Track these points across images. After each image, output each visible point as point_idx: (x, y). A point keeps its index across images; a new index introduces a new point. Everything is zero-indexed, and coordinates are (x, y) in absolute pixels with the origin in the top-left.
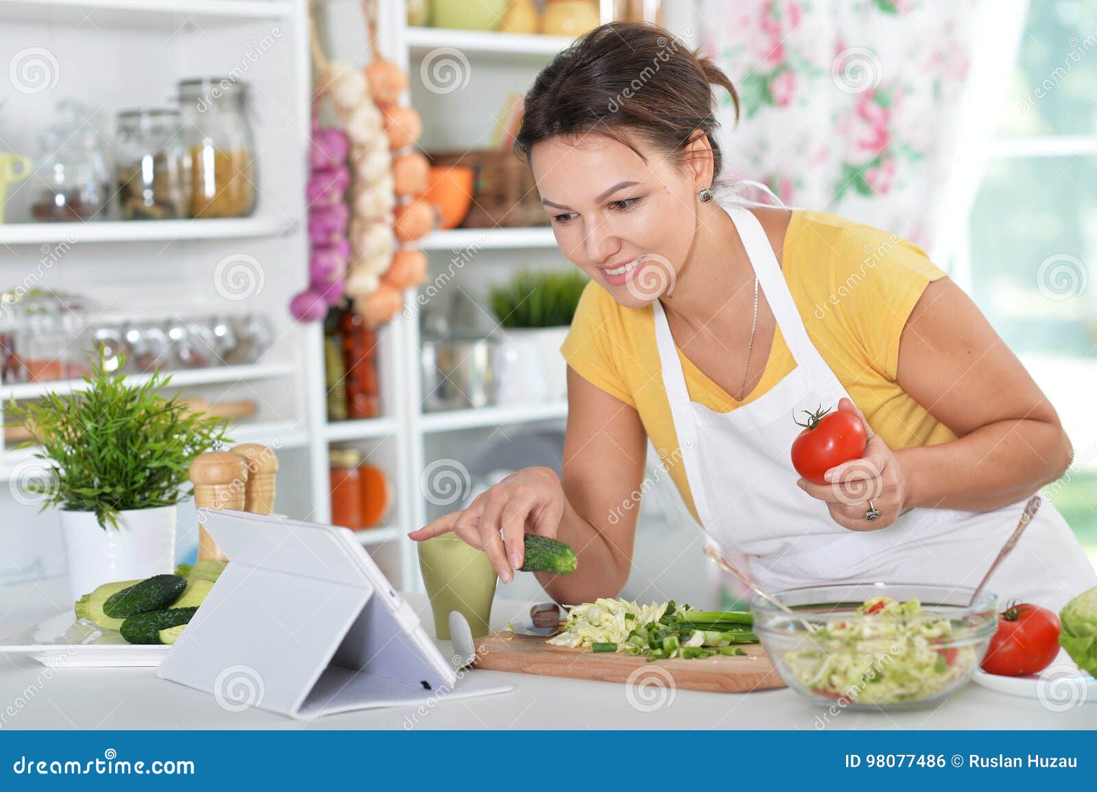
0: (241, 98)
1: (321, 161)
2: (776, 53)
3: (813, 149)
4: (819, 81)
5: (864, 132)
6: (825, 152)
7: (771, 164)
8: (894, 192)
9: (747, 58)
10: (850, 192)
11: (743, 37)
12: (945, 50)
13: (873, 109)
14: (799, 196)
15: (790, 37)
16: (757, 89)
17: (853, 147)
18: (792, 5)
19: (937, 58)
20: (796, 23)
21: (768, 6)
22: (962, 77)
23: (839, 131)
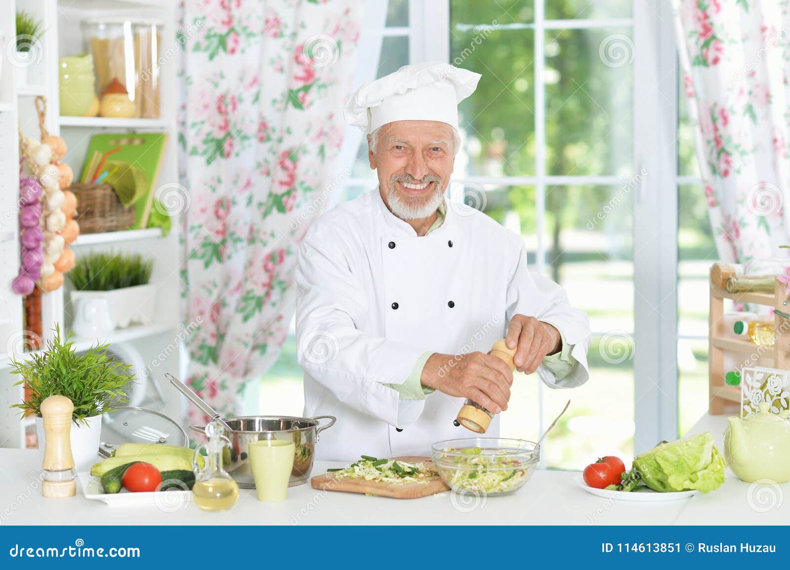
2: (225, 127)
3: (242, 182)
4: (246, 143)
5: (282, 176)
6: (248, 184)
7: (222, 191)
8: (295, 210)
9: (207, 128)
10: (275, 211)
11: (204, 117)
12: (326, 129)
13: (288, 163)
14: (234, 210)
15: (232, 117)
16: (212, 146)
17: (277, 184)
18: (233, 98)
19: (321, 134)
20: (234, 108)
21: (222, 99)
22: (339, 146)
23: (262, 173)
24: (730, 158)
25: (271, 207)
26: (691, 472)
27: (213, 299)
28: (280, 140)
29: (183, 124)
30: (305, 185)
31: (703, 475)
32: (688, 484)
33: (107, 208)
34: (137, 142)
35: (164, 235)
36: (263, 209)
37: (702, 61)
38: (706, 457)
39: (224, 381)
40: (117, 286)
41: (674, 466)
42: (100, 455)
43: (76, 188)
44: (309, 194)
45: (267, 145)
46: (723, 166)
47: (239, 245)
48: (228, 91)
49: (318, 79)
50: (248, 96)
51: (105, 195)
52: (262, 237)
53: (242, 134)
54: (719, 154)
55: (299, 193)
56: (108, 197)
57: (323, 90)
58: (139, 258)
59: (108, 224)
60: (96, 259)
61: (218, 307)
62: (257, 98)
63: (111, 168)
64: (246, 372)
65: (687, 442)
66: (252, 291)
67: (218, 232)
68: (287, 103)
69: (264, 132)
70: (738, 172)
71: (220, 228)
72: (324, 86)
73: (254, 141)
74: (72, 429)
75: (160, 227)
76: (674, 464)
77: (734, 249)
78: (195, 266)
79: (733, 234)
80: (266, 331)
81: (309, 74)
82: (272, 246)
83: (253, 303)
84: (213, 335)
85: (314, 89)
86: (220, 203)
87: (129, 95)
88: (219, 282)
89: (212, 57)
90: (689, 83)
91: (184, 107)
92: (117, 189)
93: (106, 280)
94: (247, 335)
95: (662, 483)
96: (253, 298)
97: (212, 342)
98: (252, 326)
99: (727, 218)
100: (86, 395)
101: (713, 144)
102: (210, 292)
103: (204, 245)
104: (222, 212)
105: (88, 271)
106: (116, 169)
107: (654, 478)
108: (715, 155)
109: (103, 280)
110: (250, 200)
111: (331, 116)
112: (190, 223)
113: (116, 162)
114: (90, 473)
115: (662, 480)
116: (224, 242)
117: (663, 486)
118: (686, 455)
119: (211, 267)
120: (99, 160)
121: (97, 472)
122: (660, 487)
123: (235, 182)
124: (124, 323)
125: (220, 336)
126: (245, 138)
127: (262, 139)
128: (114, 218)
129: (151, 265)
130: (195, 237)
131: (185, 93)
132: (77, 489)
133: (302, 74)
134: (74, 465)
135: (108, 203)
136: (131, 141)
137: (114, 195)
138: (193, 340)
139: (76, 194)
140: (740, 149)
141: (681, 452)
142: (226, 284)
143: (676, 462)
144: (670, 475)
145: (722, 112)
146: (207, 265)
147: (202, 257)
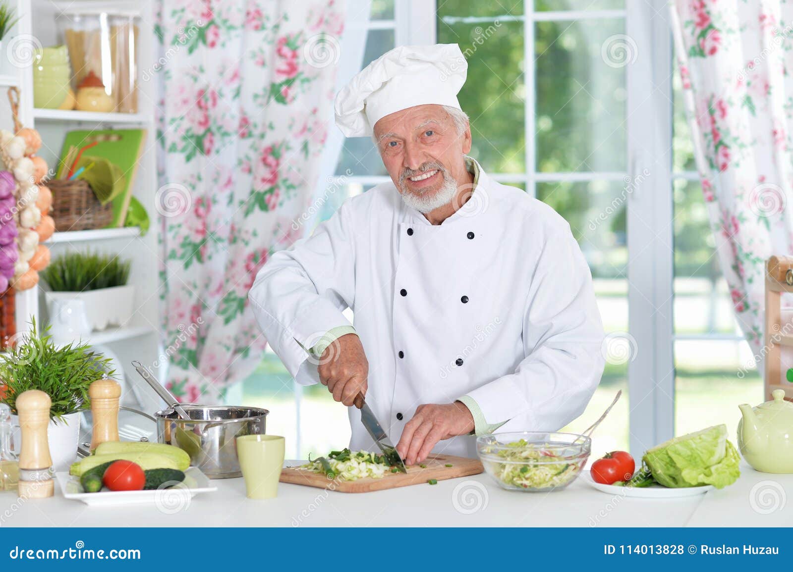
2: (205, 122)
3: (223, 180)
4: (227, 139)
5: (264, 172)
6: (229, 182)
7: (202, 189)
8: (277, 208)
9: (186, 124)
10: (257, 209)
11: (184, 112)
12: (310, 125)
13: (271, 159)
14: (215, 209)
15: (212, 112)
16: (192, 142)
17: (259, 181)
18: (213, 93)
19: (305, 129)
20: (214, 104)
21: (201, 93)
22: (323, 141)
23: (243, 170)
24: (729, 151)
25: (253, 205)
26: (705, 466)
27: (193, 301)
28: (262, 136)
29: (161, 120)
30: (289, 183)
31: (717, 470)
32: (702, 478)
33: (84, 205)
34: (114, 138)
35: (142, 235)
36: (244, 207)
37: (699, 51)
38: (720, 452)
39: (205, 386)
40: (94, 287)
41: (687, 460)
42: (78, 455)
43: (51, 184)
44: (292, 192)
45: (248, 142)
46: (721, 160)
47: (220, 245)
48: (208, 86)
49: (302, 73)
50: (228, 91)
51: (81, 191)
52: (244, 235)
53: (223, 130)
54: (716, 147)
55: (282, 191)
56: (84, 194)
57: (306, 85)
58: (117, 259)
59: (85, 222)
60: (72, 260)
61: (198, 309)
62: (238, 93)
63: (87, 164)
64: (228, 376)
65: (700, 435)
66: (233, 292)
67: (198, 231)
68: (269, 97)
69: (245, 128)
70: (737, 165)
71: (200, 227)
72: (307, 80)
73: (235, 138)
74: (49, 426)
75: (138, 225)
76: (687, 458)
77: (733, 245)
78: (175, 268)
79: (732, 229)
80: (248, 333)
81: (292, 69)
82: (254, 245)
83: (234, 305)
84: (193, 339)
85: (297, 83)
86: (200, 202)
87: (106, 88)
88: (199, 283)
89: (191, 50)
90: (685, 75)
91: (162, 103)
92: (93, 185)
93: (82, 281)
94: (229, 338)
95: (674, 479)
96: (234, 300)
97: (192, 346)
98: (233, 329)
99: (726, 213)
100: (64, 391)
101: (710, 137)
102: (190, 294)
103: (183, 245)
104: (202, 210)
105: (63, 272)
106: (92, 165)
107: (665, 474)
108: (712, 149)
109: (79, 281)
110: (231, 199)
111: (315, 111)
112: (169, 223)
113: (93, 157)
114: (68, 472)
115: (674, 476)
116: (204, 241)
117: (676, 481)
118: (700, 449)
119: (191, 268)
120: (75, 155)
121: (76, 472)
122: (672, 483)
123: (215, 180)
124: (101, 326)
125: (201, 339)
126: (226, 134)
127: (243, 136)
128: (91, 216)
129: (128, 266)
130: (174, 238)
131: (163, 88)
132: (55, 487)
133: (284, 67)
134: (52, 464)
135: (84, 200)
136: (107, 137)
137: (90, 191)
138: (172, 343)
139: (52, 190)
140: (739, 141)
141: (694, 446)
142: (207, 286)
143: (688, 456)
144: (683, 469)
145: (720, 103)
146: (187, 266)
147: (182, 257)
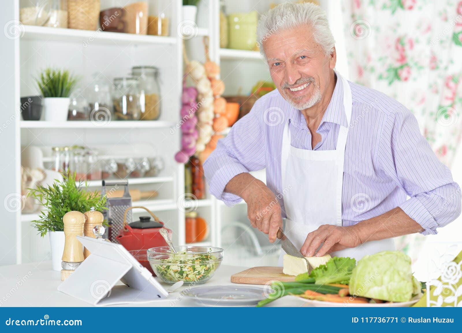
0: (156, 74)
1: (186, 100)
2: (402, 59)
3: (418, 99)
4: (422, 71)
5: (448, 93)
6: (423, 100)
9: (389, 61)
11: (387, 53)
13: (452, 84)
15: (408, 53)
16: (392, 73)
17: (444, 99)
18: (410, 40)
20: (412, 47)
21: (399, 40)
23: (432, 92)
28: (446, 68)
36: (434, 116)
45: (436, 72)
50: (423, 39)
52: (433, 135)
53: (419, 65)
55: (458, 106)
62: (429, 41)
68: (451, 43)
69: (434, 63)
73: (427, 70)
123: (413, 99)
126: (421, 68)
127: (433, 68)
